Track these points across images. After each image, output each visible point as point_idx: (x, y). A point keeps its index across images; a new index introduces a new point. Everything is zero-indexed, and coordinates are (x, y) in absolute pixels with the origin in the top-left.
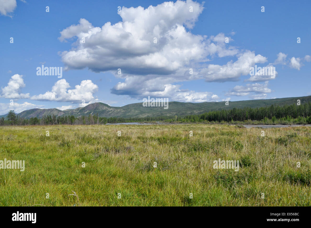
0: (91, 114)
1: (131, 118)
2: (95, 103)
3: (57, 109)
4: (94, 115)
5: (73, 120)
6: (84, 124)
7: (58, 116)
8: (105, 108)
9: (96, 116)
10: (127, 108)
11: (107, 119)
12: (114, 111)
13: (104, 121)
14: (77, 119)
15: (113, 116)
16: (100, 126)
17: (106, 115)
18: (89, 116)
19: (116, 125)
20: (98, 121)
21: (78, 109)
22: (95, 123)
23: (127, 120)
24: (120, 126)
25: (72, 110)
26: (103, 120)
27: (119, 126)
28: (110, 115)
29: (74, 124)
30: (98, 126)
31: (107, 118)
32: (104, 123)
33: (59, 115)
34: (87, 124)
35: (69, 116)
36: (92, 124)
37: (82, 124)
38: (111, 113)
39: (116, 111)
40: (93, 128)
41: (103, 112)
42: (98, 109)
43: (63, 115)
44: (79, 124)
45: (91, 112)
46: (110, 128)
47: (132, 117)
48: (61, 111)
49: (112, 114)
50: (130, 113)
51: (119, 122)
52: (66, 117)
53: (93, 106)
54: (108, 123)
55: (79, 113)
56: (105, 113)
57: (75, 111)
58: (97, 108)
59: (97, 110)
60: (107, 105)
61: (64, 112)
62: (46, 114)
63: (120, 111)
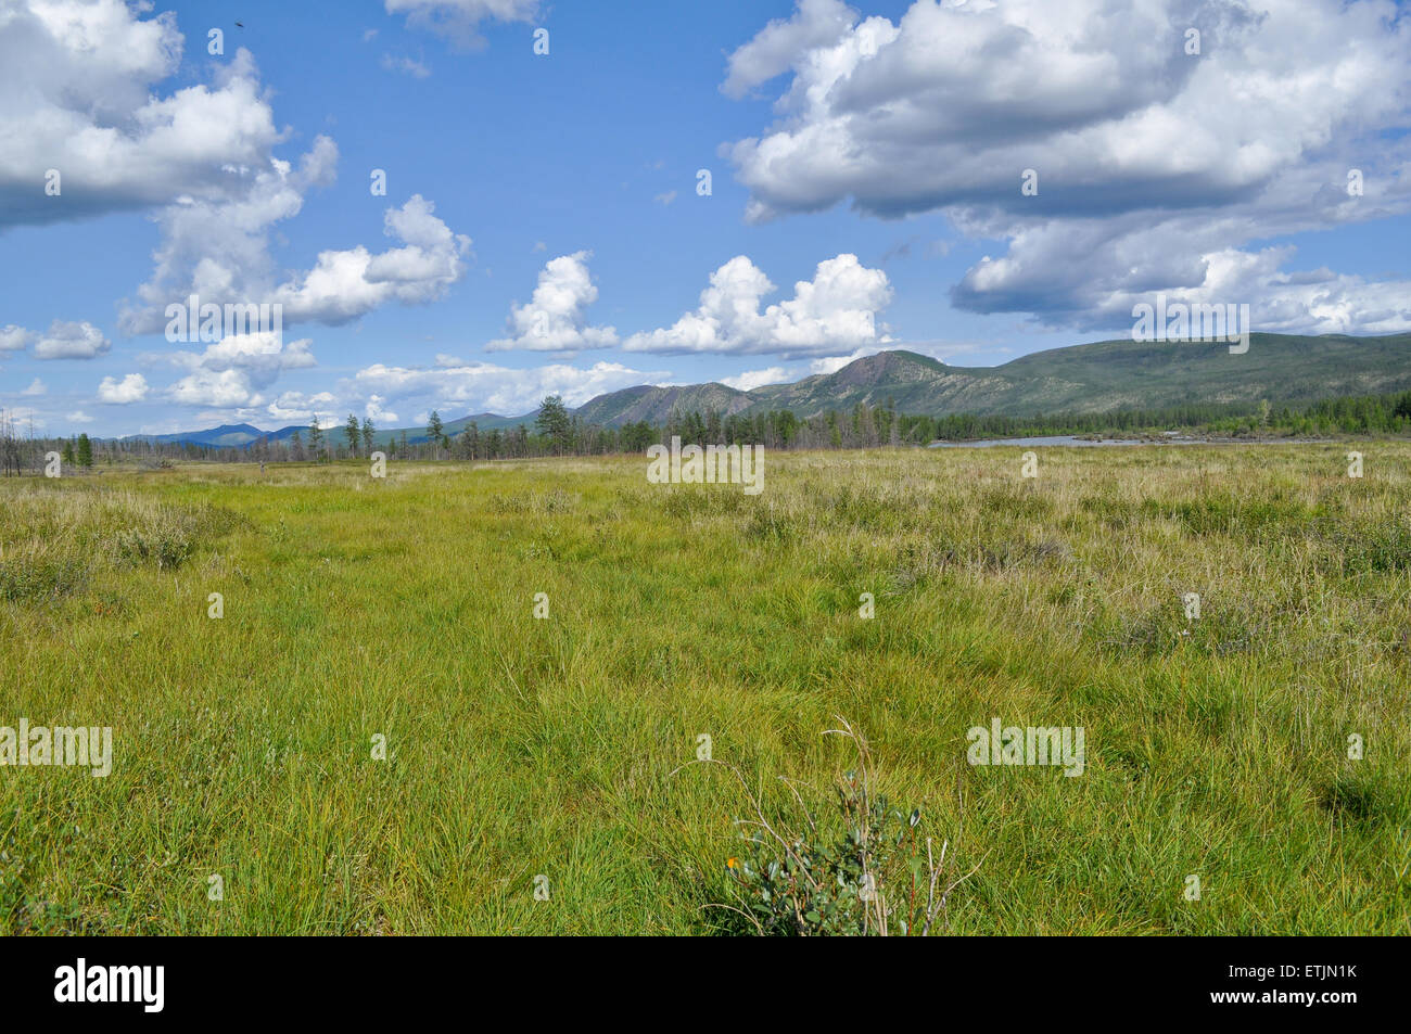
0: (864, 401)
1: (1044, 415)
2: (880, 353)
3: (722, 387)
4: (878, 404)
5: (790, 429)
6: (835, 445)
7: (729, 413)
8: (923, 374)
9: (886, 410)
10: (1025, 369)
11: (932, 421)
12: (964, 388)
13: (921, 432)
14: (806, 427)
15: (958, 408)
16: (903, 453)
17: (930, 407)
18: (857, 409)
19: (977, 449)
20: (893, 434)
21: (809, 383)
22: (884, 441)
23: (1026, 424)
24: (994, 451)
25: (781, 389)
26: (915, 428)
27: (989, 451)
28: (945, 403)
29: (792, 448)
30: (895, 453)
31: (935, 418)
32: (922, 439)
33: (733, 411)
34: (850, 447)
35: (772, 415)
36: (870, 446)
37: (826, 447)
38: (952, 397)
39: (973, 385)
40: (879, 463)
41: (916, 390)
42: (892, 380)
43: (749, 407)
44: (812, 446)
45: (863, 395)
46: (948, 462)
47: (1046, 412)
48: (738, 393)
49: (957, 402)
50: (1036, 396)
51: (985, 434)
52: (761, 416)
53: (872, 368)
54: (940, 438)
55: (813, 400)
56: (924, 395)
57: (797, 394)
58: (888, 375)
59: (887, 384)
60: (931, 363)
61: (752, 395)
62: (679, 408)
63: (991, 388)
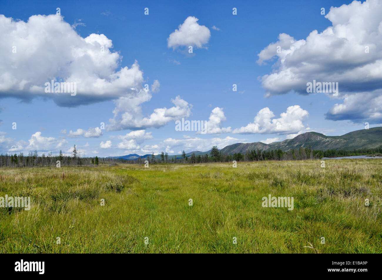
0: (302, 146)
1: (356, 149)
2: (306, 133)
3: (261, 143)
4: (306, 147)
5: (281, 154)
6: (294, 159)
7: (263, 150)
8: (319, 138)
9: (309, 149)
10: (350, 136)
11: (322, 152)
12: (331, 142)
13: (319, 155)
14: (285, 154)
15: (330, 148)
16: (315, 161)
17: (321, 148)
18: (300, 149)
19: (337, 160)
20: (311, 156)
21: (286, 141)
22: (308, 158)
23: (351, 152)
24: (342, 160)
25: (278, 143)
26: (317, 154)
27: (340, 160)
28: (326, 146)
29: (282, 160)
30: (312, 161)
31: (323, 151)
32: (320, 157)
33: (264, 150)
34: (298, 159)
35: (276, 151)
36: (304, 159)
37: (291, 160)
38: (328, 145)
39: (334, 141)
40: (307, 164)
41: (317, 143)
42: (310, 140)
43: (269, 149)
44: (288, 159)
45: (302, 145)
46: (328, 164)
47: (357, 148)
48: (266, 145)
49: (329, 146)
50: (353, 144)
51: (339, 155)
52: (272, 151)
53: (304, 137)
54: (325, 157)
55: (287, 146)
56: (320, 144)
57: (283, 144)
58: (309, 139)
59: (308, 141)
60: (321, 135)
61: (269, 145)
62: (249, 149)
63: (339, 142)
